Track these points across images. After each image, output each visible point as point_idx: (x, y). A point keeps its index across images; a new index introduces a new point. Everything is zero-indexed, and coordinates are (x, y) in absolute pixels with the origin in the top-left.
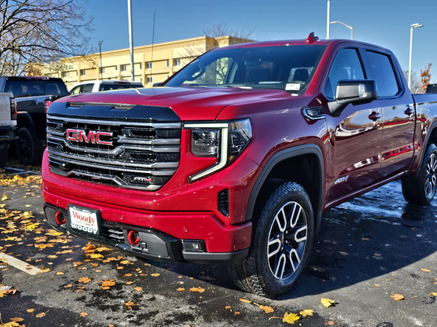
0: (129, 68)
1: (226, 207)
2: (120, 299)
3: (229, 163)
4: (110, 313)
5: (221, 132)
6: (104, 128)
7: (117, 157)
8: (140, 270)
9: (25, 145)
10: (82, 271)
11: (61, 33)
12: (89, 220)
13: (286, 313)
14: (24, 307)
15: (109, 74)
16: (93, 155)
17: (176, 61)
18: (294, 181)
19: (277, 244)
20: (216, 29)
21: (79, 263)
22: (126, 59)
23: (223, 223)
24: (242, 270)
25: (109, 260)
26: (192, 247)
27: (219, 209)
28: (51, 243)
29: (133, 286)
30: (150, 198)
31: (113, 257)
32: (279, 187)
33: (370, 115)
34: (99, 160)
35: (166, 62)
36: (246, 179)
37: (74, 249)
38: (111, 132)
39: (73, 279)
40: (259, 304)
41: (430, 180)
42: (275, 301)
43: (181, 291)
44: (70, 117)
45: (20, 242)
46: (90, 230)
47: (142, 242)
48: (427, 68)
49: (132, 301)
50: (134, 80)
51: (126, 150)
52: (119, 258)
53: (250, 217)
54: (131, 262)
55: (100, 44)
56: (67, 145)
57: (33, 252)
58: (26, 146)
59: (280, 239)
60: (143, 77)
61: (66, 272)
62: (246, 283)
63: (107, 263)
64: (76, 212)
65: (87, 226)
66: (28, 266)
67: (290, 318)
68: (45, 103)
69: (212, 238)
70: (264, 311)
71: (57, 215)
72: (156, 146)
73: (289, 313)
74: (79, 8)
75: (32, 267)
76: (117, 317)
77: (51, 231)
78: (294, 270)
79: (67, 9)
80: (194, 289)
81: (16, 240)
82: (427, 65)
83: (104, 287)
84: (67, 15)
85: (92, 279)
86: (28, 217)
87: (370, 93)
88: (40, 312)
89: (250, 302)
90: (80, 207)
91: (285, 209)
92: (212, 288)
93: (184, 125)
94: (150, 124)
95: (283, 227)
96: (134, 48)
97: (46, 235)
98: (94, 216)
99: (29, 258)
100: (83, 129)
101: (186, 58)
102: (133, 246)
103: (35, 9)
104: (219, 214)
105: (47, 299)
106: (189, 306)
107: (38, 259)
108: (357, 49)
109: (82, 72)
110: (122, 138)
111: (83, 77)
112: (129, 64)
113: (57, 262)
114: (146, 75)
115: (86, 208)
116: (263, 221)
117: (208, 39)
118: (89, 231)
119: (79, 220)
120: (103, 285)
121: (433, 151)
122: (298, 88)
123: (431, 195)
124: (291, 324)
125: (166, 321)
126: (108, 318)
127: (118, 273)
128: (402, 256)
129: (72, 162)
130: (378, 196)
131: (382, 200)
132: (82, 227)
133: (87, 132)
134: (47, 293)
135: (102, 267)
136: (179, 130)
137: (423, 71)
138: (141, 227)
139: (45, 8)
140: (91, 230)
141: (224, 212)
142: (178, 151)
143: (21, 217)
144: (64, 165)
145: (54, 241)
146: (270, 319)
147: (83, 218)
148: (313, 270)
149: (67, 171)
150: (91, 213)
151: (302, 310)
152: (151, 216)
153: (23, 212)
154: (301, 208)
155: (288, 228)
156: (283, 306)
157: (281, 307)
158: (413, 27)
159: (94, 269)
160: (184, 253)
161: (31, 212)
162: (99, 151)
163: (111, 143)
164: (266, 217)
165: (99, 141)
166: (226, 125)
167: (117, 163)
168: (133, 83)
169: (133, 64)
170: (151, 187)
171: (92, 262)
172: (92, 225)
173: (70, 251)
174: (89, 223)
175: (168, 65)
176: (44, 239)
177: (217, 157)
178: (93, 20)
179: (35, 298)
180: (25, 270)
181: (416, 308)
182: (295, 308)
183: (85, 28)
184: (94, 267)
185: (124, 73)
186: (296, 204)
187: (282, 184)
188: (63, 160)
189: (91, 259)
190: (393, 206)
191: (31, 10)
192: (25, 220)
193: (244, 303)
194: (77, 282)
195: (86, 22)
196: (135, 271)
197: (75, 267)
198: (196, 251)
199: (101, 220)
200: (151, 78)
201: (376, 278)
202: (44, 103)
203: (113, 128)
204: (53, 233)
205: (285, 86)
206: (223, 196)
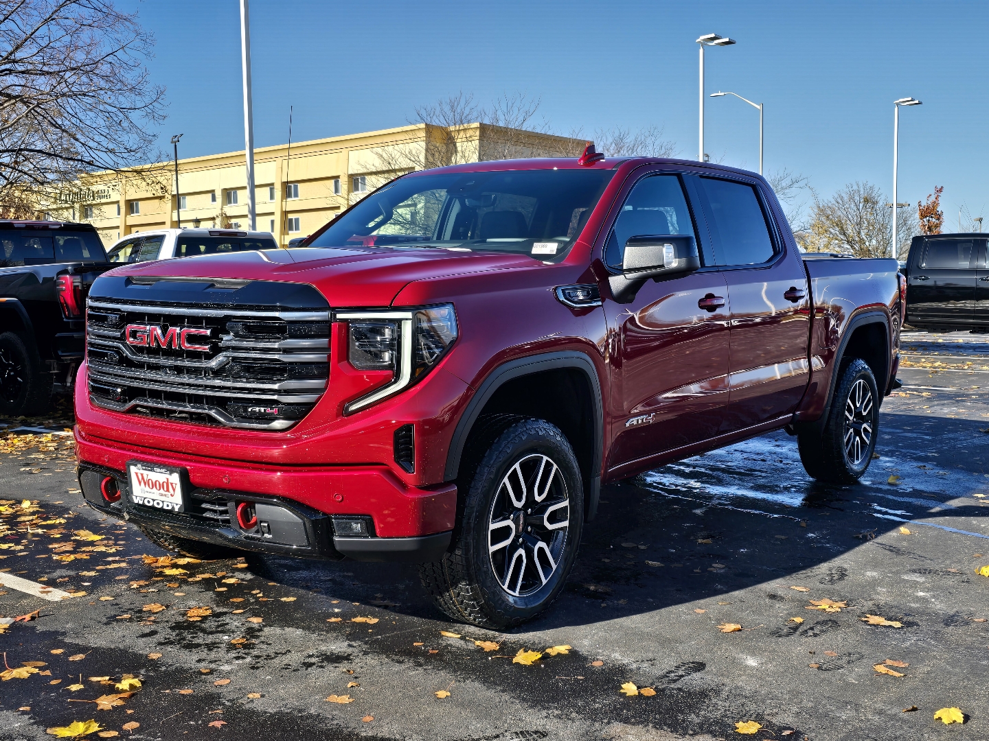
0: (243, 196)
1: (409, 458)
2: (221, 635)
3: (414, 381)
4: (204, 653)
5: (400, 327)
6: (195, 321)
7: (217, 373)
8: (259, 593)
9: (10, 371)
10: (149, 595)
11: (88, 123)
12: (166, 486)
13: (521, 650)
14: (44, 646)
15: (194, 210)
16: (174, 370)
17: (355, 181)
18: (542, 418)
19: (508, 528)
20: (447, 109)
21: (142, 583)
22: (236, 176)
23: (403, 486)
24: (443, 575)
25: (199, 577)
26: (351, 528)
27: (397, 459)
28: (84, 552)
29: (246, 615)
30: (277, 443)
31: (208, 573)
32: (511, 426)
33: (701, 301)
34: (186, 379)
35: (333, 181)
36: (447, 409)
37: (130, 562)
38: (207, 328)
39: (132, 606)
40: (474, 638)
41: (857, 433)
42: (504, 635)
43: (335, 622)
44: (133, 303)
45: (21, 551)
46: (168, 506)
47: (261, 522)
48: (933, 199)
49: (243, 637)
50: (254, 227)
51: (234, 359)
52: (220, 574)
53: (454, 476)
54: (242, 580)
55: (175, 141)
56: (127, 353)
57: (49, 567)
58: (12, 373)
59: (516, 521)
60: (277, 218)
61: (116, 596)
62: (451, 599)
63: (197, 582)
64: (142, 475)
65: (163, 498)
66: (42, 588)
67: (525, 658)
68: (58, 279)
69: (390, 520)
70: (483, 649)
71: (103, 483)
72: (287, 351)
73: (526, 651)
74: (130, 68)
75: (51, 589)
76: (215, 659)
77: (82, 532)
78: (544, 581)
79: (105, 69)
80: (359, 619)
81: (12, 549)
82: (933, 191)
83: (189, 617)
84: (103, 84)
85: (167, 607)
86: (31, 510)
87: (684, 260)
88: (75, 653)
89: (459, 636)
90: (150, 465)
91: (522, 465)
92: (394, 618)
93: (335, 316)
94: (277, 314)
95: (519, 499)
96: (255, 151)
97: (71, 541)
98: (175, 478)
99: (43, 577)
100: (157, 325)
101: (376, 173)
102: (246, 531)
103: (31, 70)
104: (398, 470)
105: (86, 636)
106: (346, 643)
107: (61, 577)
108: (679, 176)
109: (131, 206)
110: (227, 339)
111: (133, 219)
112: (244, 188)
113: (97, 583)
114: (285, 213)
115: (161, 465)
116: (480, 485)
117: (429, 129)
118: (165, 507)
119: (147, 488)
120: (189, 615)
121: (859, 375)
122: (553, 251)
123: (860, 463)
124: (525, 665)
125: (304, 664)
126: (199, 661)
127: (217, 596)
128: (765, 567)
129: (135, 384)
130: (758, 468)
131: (763, 474)
132: (154, 500)
133: (164, 330)
134: (84, 627)
135: (185, 588)
136: (327, 323)
137: (924, 203)
138: (260, 495)
139: (56, 68)
140: (170, 504)
141: (404, 464)
142: (326, 360)
143: (17, 511)
144: (119, 390)
145: (90, 548)
146: (490, 658)
147: (154, 485)
148: (589, 589)
149: (125, 401)
150: (170, 474)
151: (551, 647)
152: (279, 474)
153: (20, 502)
154: (555, 467)
155: (530, 501)
156: (518, 641)
157: (514, 643)
158: (897, 104)
159: (172, 592)
160: (336, 539)
161: (35, 502)
162: (187, 363)
163: (206, 348)
164: (484, 478)
165: (186, 344)
166: (409, 315)
167: (217, 382)
168: (251, 234)
169: (253, 187)
170: (278, 424)
171: (168, 581)
172: (172, 495)
173: (123, 565)
174: (167, 493)
175: (337, 190)
176: (68, 547)
177: (393, 370)
178: (162, 96)
179: (64, 634)
180: (39, 595)
181: (757, 642)
182: (540, 643)
183: (144, 114)
184: (171, 589)
185: (230, 210)
186: (545, 458)
187: (517, 421)
188: (119, 381)
189: (166, 576)
190: (782, 486)
191: (23, 72)
192: (25, 515)
193: (449, 639)
194: (140, 611)
195: (147, 100)
196: (250, 593)
197: (134, 589)
198: (357, 535)
199: (188, 486)
200: (297, 220)
201: (702, 601)
202: (55, 278)
203: (210, 321)
204: (85, 536)
205: (531, 246)
206: (403, 437)
